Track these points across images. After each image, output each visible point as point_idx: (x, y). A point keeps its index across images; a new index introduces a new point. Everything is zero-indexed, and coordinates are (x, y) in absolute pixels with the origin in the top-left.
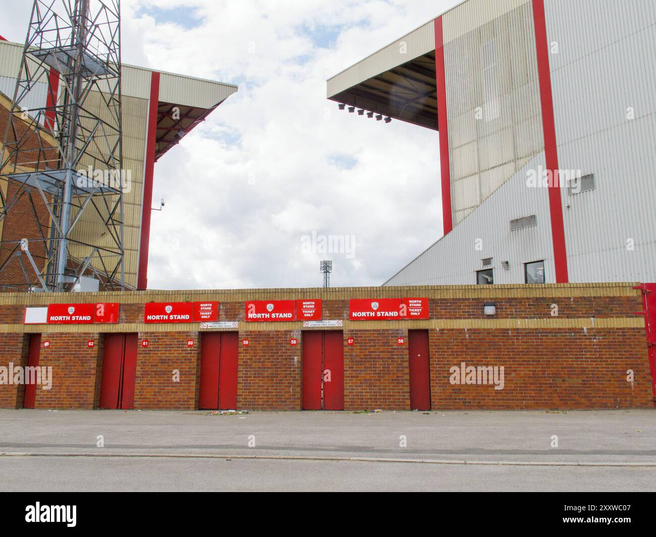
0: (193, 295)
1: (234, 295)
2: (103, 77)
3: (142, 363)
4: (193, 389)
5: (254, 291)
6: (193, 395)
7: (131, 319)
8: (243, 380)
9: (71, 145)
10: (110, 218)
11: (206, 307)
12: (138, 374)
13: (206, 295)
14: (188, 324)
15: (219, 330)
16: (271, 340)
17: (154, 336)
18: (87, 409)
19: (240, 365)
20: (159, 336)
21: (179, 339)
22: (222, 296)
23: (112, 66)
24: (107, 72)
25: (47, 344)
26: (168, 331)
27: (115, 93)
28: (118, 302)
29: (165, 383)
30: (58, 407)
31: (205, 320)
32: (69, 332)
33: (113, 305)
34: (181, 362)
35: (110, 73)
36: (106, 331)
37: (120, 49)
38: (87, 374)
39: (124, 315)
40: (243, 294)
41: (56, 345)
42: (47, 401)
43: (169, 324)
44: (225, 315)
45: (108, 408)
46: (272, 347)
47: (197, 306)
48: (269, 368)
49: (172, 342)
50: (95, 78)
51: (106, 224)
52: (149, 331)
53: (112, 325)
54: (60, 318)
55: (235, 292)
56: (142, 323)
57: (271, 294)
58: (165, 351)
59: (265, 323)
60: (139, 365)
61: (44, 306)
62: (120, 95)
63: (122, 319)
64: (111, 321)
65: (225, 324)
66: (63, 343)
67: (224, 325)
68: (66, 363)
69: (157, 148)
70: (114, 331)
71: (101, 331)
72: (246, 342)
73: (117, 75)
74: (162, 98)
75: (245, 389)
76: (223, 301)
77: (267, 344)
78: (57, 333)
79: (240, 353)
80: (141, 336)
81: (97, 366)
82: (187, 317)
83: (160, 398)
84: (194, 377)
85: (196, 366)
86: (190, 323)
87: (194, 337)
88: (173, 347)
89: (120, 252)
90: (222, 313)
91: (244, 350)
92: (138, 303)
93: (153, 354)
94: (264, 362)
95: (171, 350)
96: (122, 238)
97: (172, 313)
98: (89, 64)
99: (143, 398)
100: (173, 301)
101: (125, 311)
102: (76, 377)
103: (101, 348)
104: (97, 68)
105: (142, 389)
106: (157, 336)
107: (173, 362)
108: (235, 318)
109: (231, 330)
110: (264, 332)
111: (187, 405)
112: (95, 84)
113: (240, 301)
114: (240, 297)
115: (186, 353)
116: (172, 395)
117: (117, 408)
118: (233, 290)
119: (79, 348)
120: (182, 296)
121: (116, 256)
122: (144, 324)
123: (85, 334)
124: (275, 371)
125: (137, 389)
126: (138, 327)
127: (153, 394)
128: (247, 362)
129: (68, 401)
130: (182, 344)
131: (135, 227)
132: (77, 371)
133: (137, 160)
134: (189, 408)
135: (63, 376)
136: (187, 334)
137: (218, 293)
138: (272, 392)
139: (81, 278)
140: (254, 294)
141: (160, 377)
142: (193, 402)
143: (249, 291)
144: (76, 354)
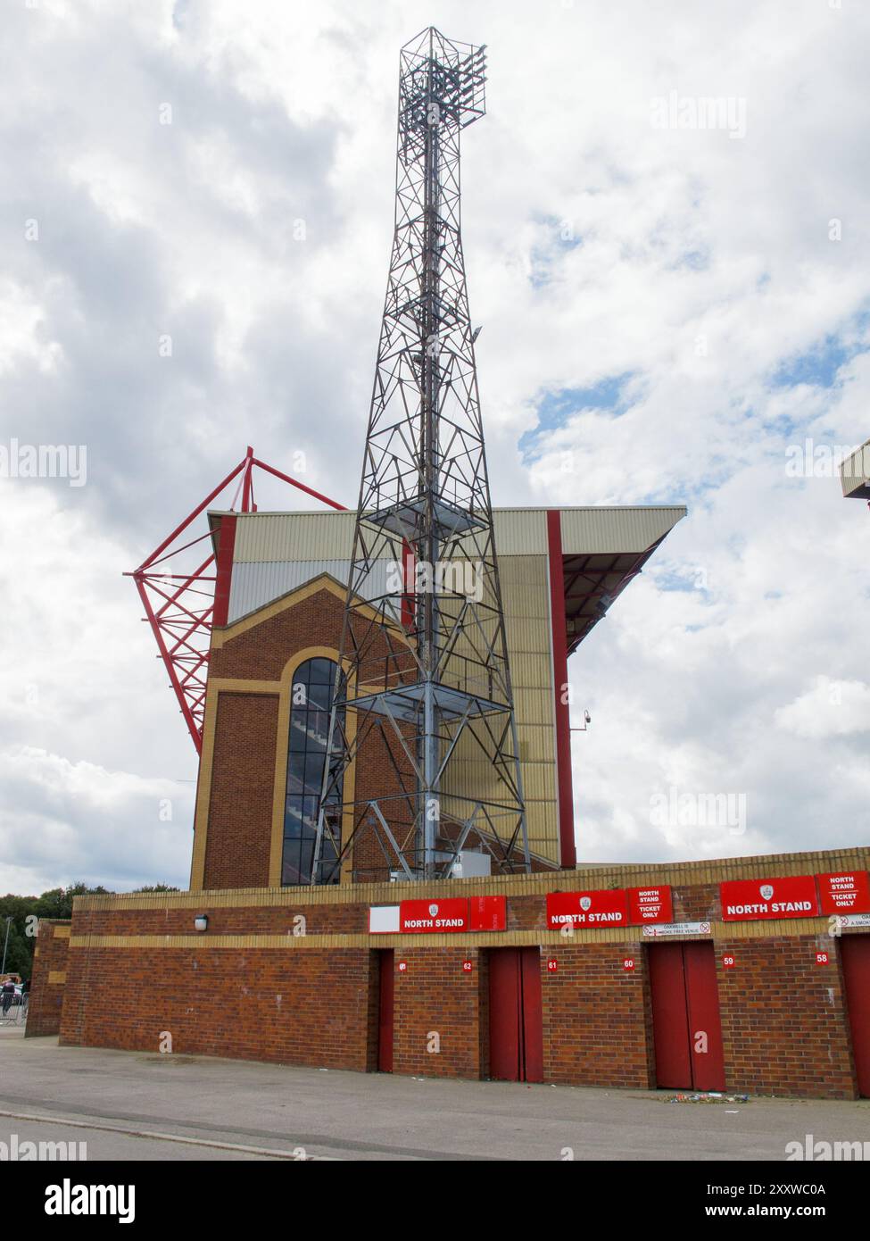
0: (624, 877)
1: (698, 872)
2: (467, 532)
3: (550, 999)
4: (642, 1049)
5: (734, 863)
6: (642, 1061)
7: (525, 923)
8: (732, 1034)
9: (428, 644)
10: (498, 752)
11: (649, 896)
12: (546, 1019)
13: (647, 875)
14: (622, 930)
15: (677, 939)
16: (776, 955)
17: (565, 952)
18: (470, 1078)
19: (723, 1005)
20: (574, 952)
21: (609, 956)
22: (675, 876)
23: (479, 515)
24: (471, 525)
25: (402, 966)
26: (589, 942)
27: (487, 554)
28: (504, 894)
29: (591, 1037)
30: (428, 1073)
31: (651, 922)
32: (433, 946)
33: (495, 900)
34: (616, 1000)
35: (477, 525)
36: (488, 945)
37: (487, 486)
38: (465, 1019)
39: (514, 916)
40: (714, 871)
41: (416, 969)
42: (409, 1062)
43: (589, 931)
44: (685, 910)
45: (505, 1079)
46: (779, 969)
47: (633, 894)
48: (780, 1010)
49: (597, 962)
50: (456, 537)
51: (494, 763)
52: (557, 943)
53: (497, 934)
54: (418, 923)
55: (697, 866)
56: (542, 928)
57: (766, 866)
58: (587, 978)
59: (760, 923)
60: (546, 1005)
61: (394, 904)
62: (494, 556)
63: (511, 924)
64: (495, 926)
65: (687, 926)
66: (427, 964)
67: (685, 929)
68: (432, 998)
69: (572, 629)
70: (501, 944)
71: (480, 945)
72: (729, 961)
73: (488, 526)
74: (568, 548)
75: (737, 1052)
76: (678, 884)
77: (770, 963)
78: (416, 949)
79: (720, 981)
80: (544, 952)
81: (480, 1004)
82: (617, 916)
83: (586, 1065)
84: (641, 1027)
85: (642, 1007)
86: (624, 927)
87: (633, 953)
88: (599, 972)
89: (518, 807)
90: (679, 906)
91: (727, 975)
92: (535, 896)
93: (568, 983)
94: (769, 999)
95: (596, 978)
96: (519, 782)
97: (592, 910)
98: (444, 517)
99: (557, 1064)
100: (591, 889)
101: (516, 908)
102: (450, 1023)
103: (484, 974)
104: (457, 521)
105: (554, 1047)
106: (569, 952)
107: (602, 999)
108: (704, 915)
109: (698, 938)
110: (760, 939)
111: (635, 1079)
112: (457, 546)
113: (709, 882)
114: (709, 876)
115: (622, 983)
116: (606, 1060)
117: (519, 1079)
118: (695, 863)
119: (450, 974)
120: (605, 878)
121: (512, 814)
122: (547, 932)
123: (457, 949)
124: (792, 1016)
125: (547, 1047)
126: (539, 937)
127: (573, 1056)
128: (735, 999)
129: (441, 1063)
130: (615, 967)
131: (547, 763)
132: (450, 1013)
133: (540, 653)
134: (638, 1085)
135: (430, 1019)
136: (620, 947)
137: (669, 871)
138: (793, 1060)
139: (461, 854)
140: (735, 868)
141: (582, 1026)
142: (643, 1074)
143: (723, 864)
144: (446, 984)
